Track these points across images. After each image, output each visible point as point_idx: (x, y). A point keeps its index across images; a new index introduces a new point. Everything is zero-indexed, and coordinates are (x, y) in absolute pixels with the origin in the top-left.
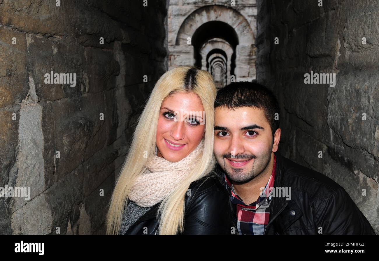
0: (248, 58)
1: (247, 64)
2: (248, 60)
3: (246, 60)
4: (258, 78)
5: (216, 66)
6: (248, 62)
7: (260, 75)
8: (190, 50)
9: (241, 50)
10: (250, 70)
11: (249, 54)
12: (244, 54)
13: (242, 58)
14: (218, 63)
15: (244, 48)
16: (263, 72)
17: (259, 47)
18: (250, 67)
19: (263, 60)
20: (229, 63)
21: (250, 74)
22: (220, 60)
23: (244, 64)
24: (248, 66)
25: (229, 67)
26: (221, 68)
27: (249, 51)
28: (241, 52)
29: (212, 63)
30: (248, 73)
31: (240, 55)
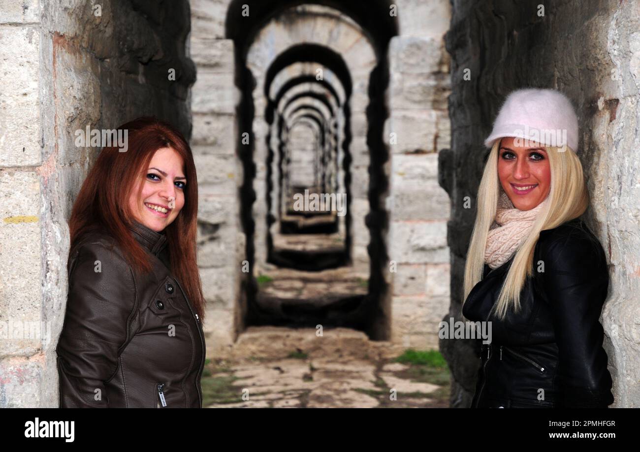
0: (432, 83)
1: (429, 105)
2: (433, 91)
3: (425, 90)
4: (455, 146)
5: (295, 116)
6: (431, 98)
7: (460, 134)
8: (222, 56)
9: (408, 56)
10: (441, 127)
11: (436, 69)
12: (417, 70)
13: (411, 83)
14: (308, 101)
15: (416, 46)
16: (467, 127)
17: (457, 57)
18: (438, 118)
19: (464, 93)
20: (360, 101)
21: (439, 140)
22: (317, 89)
23: (416, 106)
24: (434, 114)
25: (360, 119)
26: (315, 126)
27: (437, 60)
28: (406, 64)
29: (283, 103)
30: (432, 137)
31: (402, 73)
